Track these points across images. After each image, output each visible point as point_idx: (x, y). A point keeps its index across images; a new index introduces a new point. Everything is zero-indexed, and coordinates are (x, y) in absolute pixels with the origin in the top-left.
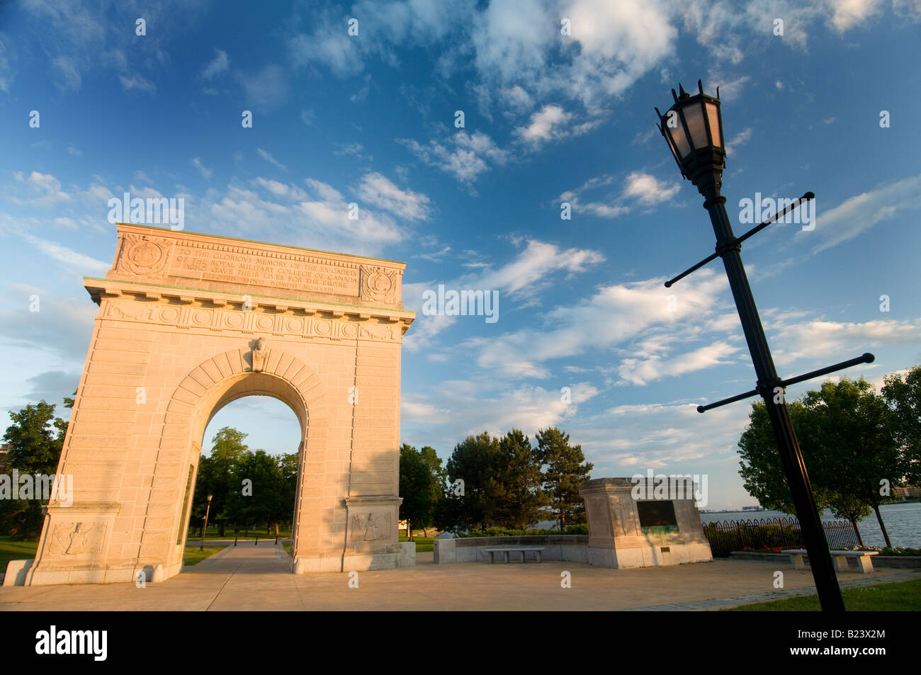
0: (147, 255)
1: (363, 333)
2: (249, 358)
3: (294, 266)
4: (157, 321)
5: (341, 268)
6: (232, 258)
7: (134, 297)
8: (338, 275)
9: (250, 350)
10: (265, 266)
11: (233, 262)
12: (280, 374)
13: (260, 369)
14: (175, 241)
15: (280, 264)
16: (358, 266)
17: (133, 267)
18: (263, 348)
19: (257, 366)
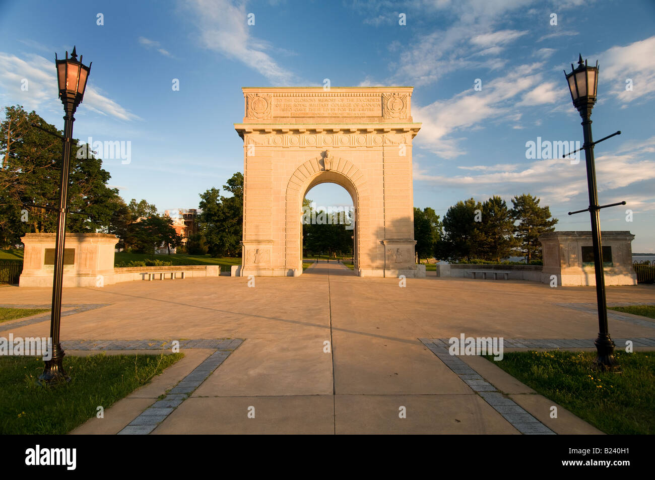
0: (260, 106)
1: (387, 141)
2: (322, 163)
3: (340, 100)
4: (273, 145)
5: (369, 98)
6: (304, 100)
7: (259, 132)
8: (368, 103)
9: (322, 158)
10: (323, 103)
11: (306, 103)
12: (340, 171)
13: (329, 169)
14: (273, 94)
15: (332, 100)
16: (380, 94)
17: (255, 114)
18: (329, 156)
19: (327, 167)
